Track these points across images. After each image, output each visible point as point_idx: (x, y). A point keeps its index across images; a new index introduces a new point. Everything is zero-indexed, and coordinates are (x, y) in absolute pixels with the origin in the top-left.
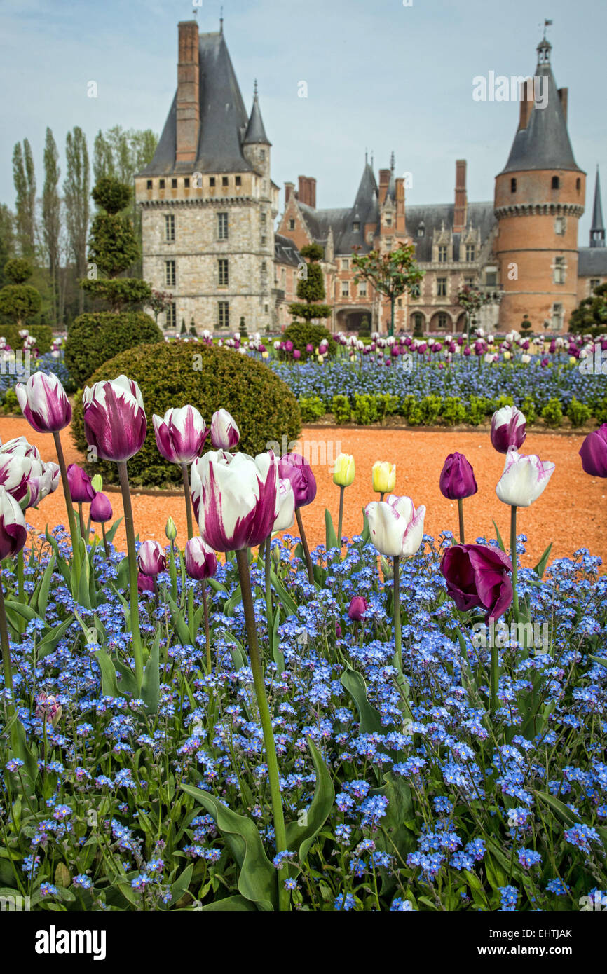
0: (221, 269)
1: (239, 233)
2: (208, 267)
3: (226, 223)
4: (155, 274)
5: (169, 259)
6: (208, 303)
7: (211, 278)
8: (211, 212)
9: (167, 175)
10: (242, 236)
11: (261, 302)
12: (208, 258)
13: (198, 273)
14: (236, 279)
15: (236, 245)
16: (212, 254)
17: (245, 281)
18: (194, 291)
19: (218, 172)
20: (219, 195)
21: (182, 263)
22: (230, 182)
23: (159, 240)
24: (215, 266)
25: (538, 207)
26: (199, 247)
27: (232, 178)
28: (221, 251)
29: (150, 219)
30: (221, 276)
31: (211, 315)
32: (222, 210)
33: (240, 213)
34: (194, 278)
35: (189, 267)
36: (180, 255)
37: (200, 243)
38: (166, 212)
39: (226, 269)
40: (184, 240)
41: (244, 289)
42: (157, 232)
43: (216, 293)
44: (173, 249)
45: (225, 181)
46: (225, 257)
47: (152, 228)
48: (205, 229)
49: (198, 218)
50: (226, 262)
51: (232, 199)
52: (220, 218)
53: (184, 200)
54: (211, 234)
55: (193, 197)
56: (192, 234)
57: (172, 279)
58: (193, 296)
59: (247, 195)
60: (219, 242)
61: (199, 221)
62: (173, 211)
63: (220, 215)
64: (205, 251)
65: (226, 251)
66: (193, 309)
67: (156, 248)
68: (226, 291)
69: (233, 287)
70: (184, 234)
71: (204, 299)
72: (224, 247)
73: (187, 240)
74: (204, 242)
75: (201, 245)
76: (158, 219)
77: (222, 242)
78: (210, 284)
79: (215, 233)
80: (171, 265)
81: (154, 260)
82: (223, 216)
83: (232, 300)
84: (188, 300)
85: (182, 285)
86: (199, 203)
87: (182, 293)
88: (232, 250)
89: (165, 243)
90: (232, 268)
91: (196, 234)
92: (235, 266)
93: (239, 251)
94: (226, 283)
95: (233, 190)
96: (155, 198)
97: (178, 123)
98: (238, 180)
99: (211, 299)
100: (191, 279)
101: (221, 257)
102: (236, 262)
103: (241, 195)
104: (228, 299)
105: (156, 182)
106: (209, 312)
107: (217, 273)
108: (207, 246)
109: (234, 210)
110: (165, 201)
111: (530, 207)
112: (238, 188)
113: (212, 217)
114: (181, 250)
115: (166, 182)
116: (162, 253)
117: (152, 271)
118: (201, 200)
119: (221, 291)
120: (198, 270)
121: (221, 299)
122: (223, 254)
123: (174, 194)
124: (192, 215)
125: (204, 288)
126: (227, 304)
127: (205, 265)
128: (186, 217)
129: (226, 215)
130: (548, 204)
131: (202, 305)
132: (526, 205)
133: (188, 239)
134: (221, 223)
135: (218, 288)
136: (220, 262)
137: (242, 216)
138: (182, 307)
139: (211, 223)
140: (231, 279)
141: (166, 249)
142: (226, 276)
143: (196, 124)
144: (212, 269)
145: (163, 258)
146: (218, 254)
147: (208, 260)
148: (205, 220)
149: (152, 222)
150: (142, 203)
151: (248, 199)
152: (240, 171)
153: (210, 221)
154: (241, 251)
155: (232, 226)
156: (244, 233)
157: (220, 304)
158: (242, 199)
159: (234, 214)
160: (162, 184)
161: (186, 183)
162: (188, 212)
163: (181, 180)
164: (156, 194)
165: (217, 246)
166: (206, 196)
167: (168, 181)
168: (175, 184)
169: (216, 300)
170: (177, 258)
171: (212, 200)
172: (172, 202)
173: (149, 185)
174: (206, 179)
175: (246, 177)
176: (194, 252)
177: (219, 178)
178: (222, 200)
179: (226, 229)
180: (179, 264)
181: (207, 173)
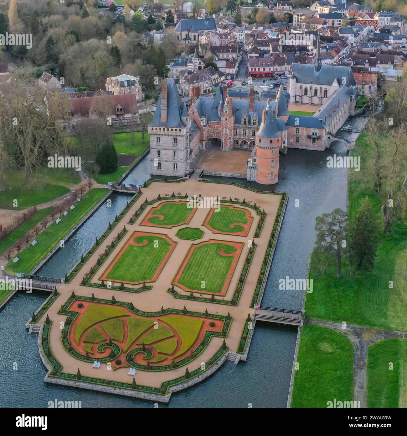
2: (171, 153)
4: (154, 154)
7: (172, 157)
8: (172, 138)
10: (181, 145)
12: (171, 151)
14: (179, 157)
15: (179, 148)
16: (172, 150)
17: (181, 158)
19: (174, 127)
20: (174, 133)
21: (163, 152)
23: (155, 144)
26: (168, 147)
27: (178, 129)
29: (152, 138)
31: (172, 167)
32: (175, 137)
33: (180, 139)
34: (166, 156)
36: (162, 149)
38: (158, 137)
39: (176, 154)
40: (163, 145)
41: (182, 160)
42: (155, 142)
43: (173, 161)
44: (160, 147)
45: (176, 130)
47: (153, 141)
48: (170, 142)
50: (176, 152)
51: (178, 135)
53: (163, 134)
54: (172, 144)
56: (166, 143)
57: (159, 155)
58: (166, 161)
59: (183, 134)
60: (174, 146)
62: (160, 136)
63: (174, 139)
64: (170, 149)
66: (166, 165)
67: (155, 146)
68: (176, 160)
69: (178, 159)
70: (163, 143)
71: (169, 162)
72: (176, 148)
74: (170, 146)
76: (155, 138)
80: (158, 152)
81: (154, 150)
84: (164, 162)
85: (162, 158)
86: (168, 135)
87: (163, 160)
89: (157, 145)
90: (178, 154)
93: (180, 150)
95: (178, 133)
96: (154, 133)
97: (161, 110)
98: (180, 130)
99: (172, 163)
103: (181, 134)
104: (177, 163)
105: (154, 128)
107: (173, 155)
110: (157, 134)
111: (264, 147)
112: (180, 132)
114: (162, 148)
120: (168, 154)
121: (175, 163)
122: (175, 150)
123: (160, 132)
124: (166, 138)
125: (170, 159)
128: (163, 139)
129: (176, 139)
131: (169, 164)
133: (164, 145)
134: (175, 141)
135: (174, 159)
136: (174, 152)
138: (163, 164)
140: (177, 157)
141: (158, 147)
143: (166, 111)
145: (157, 149)
146: (174, 150)
148: (169, 140)
150: (150, 134)
151: (183, 136)
152: (181, 127)
153: (171, 140)
155: (178, 142)
160: (156, 129)
161: (164, 129)
162: (164, 137)
163: (162, 129)
164: (154, 131)
165: (173, 147)
166: (170, 134)
167: (158, 128)
168: (160, 129)
169: (173, 163)
170: (161, 150)
171: (172, 135)
172: (160, 134)
173: (152, 129)
174: (170, 129)
175: (182, 130)
176: (166, 149)
177: (174, 129)
178: (175, 135)
179: (176, 143)
180: (161, 152)
181: (170, 127)
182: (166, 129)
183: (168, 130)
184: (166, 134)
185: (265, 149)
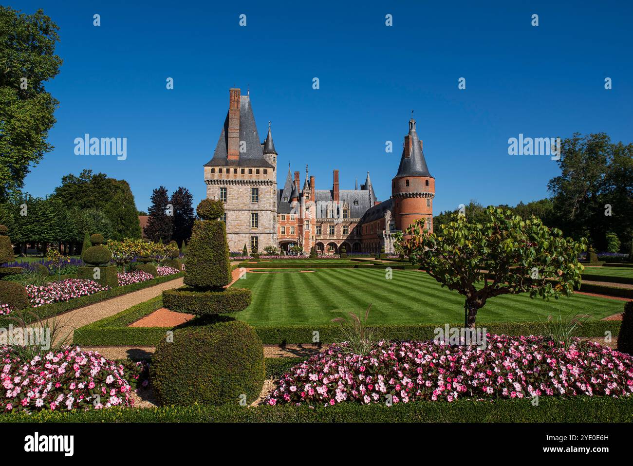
0: (253, 219)
1: (264, 200)
2: (246, 217)
3: (257, 194)
6: (245, 237)
8: (248, 187)
9: (224, 166)
11: (273, 237)
12: (246, 212)
13: (240, 220)
14: (262, 224)
16: (248, 210)
17: (266, 226)
18: (237, 230)
19: (254, 167)
20: (254, 177)
21: (231, 215)
22: (260, 172)
24: (250, 217)
25: (420, 193)
27: (262, 170)
28: (254, 209)
29: (212, 190)
30: (253, 222)
31: (248, 242)
32: (255, 187)
33: (265, 189)
34: (237, 223)
35: (234, 217)
36: (229, 210)
37: (241, 204)
38: (222, 186)
39: (256, 219)
40: (232, 202)
41: (267, 230)
42: (215, 197)
43: (250, 232)
44: (226, 206)
45: (258, 172)
46: (256, 212)
47: (213, 194)
48: (245, 196)
49: (241, 190)
50: (257, 215)
51: (262, 181)
53: (234, 181)
54: (248, 199)
56: (237, 199)
58: (237, 233)
59: (270, 180)
61: (241, 192)
62: (226, 186)
63: (253, 189)
64: (244, 209)
65: (257, 209)
66: (236, 240)
68: (256, 231)
69: (260, 229)
70: (232, 199)
71: (243, 235)
72: (256, 207)
74: (244, 203)
75: (242, 205)
76: (216, 189)
77: (255, 204)
78: (247, 227)
79: (250, 199)
82: (255, 191)
83: (259, 236)
84: (233, 235)
85: (230, 227)
86: (243, 183)
87: (231, 231)
88: (260, 209)
90: (260, 218)
91: (239, 199)
92: (262, 217)
93: (264, 209)
94: (257, 226)
95: (262, 177)
96: (216, 178)
97: (229, 140)
98: (265, 172)
99: (248, 235)
101: (254, 212)
102: (263, 215)
104: (257, 235)
105: (217, 169)
107: (251, 221)
108: (246, 206)
109: (262, 187)
110: (222, 180)
111: (416, 194)
112: (265, 175)
113: (249, 190)
114: (231, 207)
118: (244, 181)
119: (253, 231)
120: (240, 219)
121: (253, 235)
123: (228, 177)
124: (237, 189)
125: (244, 229)
126: (256, 238)
127: (244, 216)
128: (232, 190)
129: (257, 189)
131: (242, 238)
132: (415, 192)
133: (234, 202)
134: (253, 194)
135: (252, 229)
136: (253, 214)
137: (266, 191)
138: (230, 239)
139: (249, 194)
140: (259, 225)
142: (256, 222)
143: (239, 141)
144: (249, 219)
146: (252, 210)
147: (246, 214)
148: (245, 192)
149: (212, 191)
150: (208, 181)
151: (270, 182)
152: (267, 167)
153: (248, 192)
154: (266, 209)
155: (260, 196)
156: (267, 200)
157: (253, 237)
158: (267, 181)
159: (262, 189)
160: (220, 171)
161: (235, 171)
162: (235, 187)
163: (232, 170)
164: (216, 176)
166: (246, 179)
167: (224, 169)
168: (228, 171)
169: (250, 236)
170: (227, 212)
171: (250, 181)
172: (226, 181)
173: (213, 171)
174: (247, 170)
175: (270, 170)
176: (238, 209)
177: (254, 170)
178: (256, 181)
179: (257, 197)
180: (228, 215)
181: (248, 167)
182: (239, 170)
183: (243, 172)
184: (240, 180)
185: (417, 197)
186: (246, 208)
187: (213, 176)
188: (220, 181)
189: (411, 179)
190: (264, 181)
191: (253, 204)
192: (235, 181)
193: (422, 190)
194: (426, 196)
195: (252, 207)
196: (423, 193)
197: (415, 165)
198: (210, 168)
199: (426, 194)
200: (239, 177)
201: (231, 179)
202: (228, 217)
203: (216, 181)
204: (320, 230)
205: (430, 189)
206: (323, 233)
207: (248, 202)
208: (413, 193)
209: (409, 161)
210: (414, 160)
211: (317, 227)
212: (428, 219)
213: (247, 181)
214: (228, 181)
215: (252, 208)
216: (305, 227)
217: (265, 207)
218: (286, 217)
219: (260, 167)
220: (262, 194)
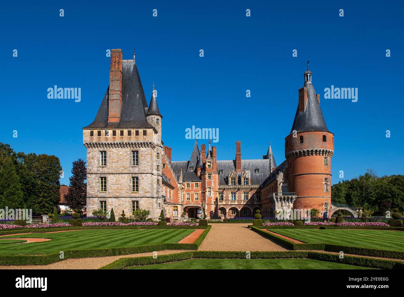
0: (134, 182)
1: (144, 162)
2: (126, 181)
3: (137, 156)
4: (94, 184)
5: (103, 176)
6: (126, 201)
7: (128, 187)
8: (128, 150)
9: (102, 128)
10: (146, 164)
11: (157, 201)
13: (120, 184)
14: (143, 188)
15: (143, 169)
16: (129, 174)
17: (148, 189)
18: (117, 194)
19: (133, 128)
20: (133, 139)
21: (111, 179)
22: (140, 134)
23: (97, 165)
24: (131, 181)
25: (316, 151)
26: (121, 170)
27: (141, 131)
28: (134, 172)
29: (92, 153)
30: (134, 186)
32: (135, 149)
33: (145, 151)
34: (118, 187)
35: (114, 181)
36: (109, 174)
37: (121, 167)
38: (102, 149)
39: (137, 183)
40: (111, 166)
41: (148, 194)
42: (96, 161)
43: (131, 196)
44: (105, 170)
45: (137, 133)
46: (136, 175)
47: (93, 158)
48: (125, 159)
49: (121, 153)
50: (137, 178)
51: (141, 143)
52: (134, 154)
53: (112, 143)
54: (128, 162)
55: (118, 141)
56: (117, 162)
57: (104, 187)
58: (117, 198)
59: (150, 141)
61: (121, 155)
62: (105, 149)
63: (133, 152)
64: (124, 172)
65: (137, 172)
66: (118, 205)
67: (95, 170)
68: (137, 195)
69: (141, 193)
70: (112, 162)
71: (124, 199)
72: (136, 170)
73: (114, 165)
74: (124, 167)
75: (122, 168)
76: (96, 153)
77: (135, 167)
78: (127, 191)
79: (130, 162)
80: (104, 180)
81: (93, 176)
82: (136, 153)
83: (140, 200)
84: (114, 199)
85: (110, 191)
86: (122, 145)
87: (111, 195)
88: (140, 172)
89: (100, 167)
90: (140, 181)
91: (119, 162)
92: (143, 180)
93: (144, 172)
94: (137, 190)
95: (141, 139)
96: (94, 141)
98: (145, 133)
99: (128, 199)
100: (116, 188)
101: (134, 175)
102: (143, 179)
103: (147, 141)
104: (138, 199)
105: (95, 132)
106: (127, 206)
107: (132, 184)
108: (125, 169)
109: (142, 150)
110: (101, 143)
111: (312, 151)
112: (145, 137)
113: (129, 153)
114: (110, 171)
115: (102, 132)
116: (98, 172)
117: (92, 183)
118: (123, 143)
119: (134, 195)
120: (120, 182)
121: (134, 199)
123: (107, 139)
124: (117, 151)
125: (124, 193)
126: (137, 202)
127: (125, 180)
128: (113, 152)
129: (137, 152)
130: (322, 149)
131: (122, 203)
132: (310, 149)
134: (134, 157)
135: (132, 193)
136: (133, 178)
137: (147, 153)
138: (110, 203)
139: (128, 156)
140: (140, 188)
141: (101, 170)
142: (137, 186)
143: (120, 103)
144: (129, 182)
145: (99, 175)
146: (132, 174)
147: (126, 177)
148: (124, 155)
149: (92, 155)
150: (87, 144)
151: (150, 143)
152: (146, 128)
153: (128, 155)
154: (146, 172)
155: (141, 158)
156: (147, 162)
157: (133, 202)
158: (147, 143)
160: (99, 133)
161: (114, 133)
162: (114, 150)
163: (110, 132)
164: (95, 139)
165: (132, 169)
166: (126, 141)
167: (103, 132)
168: (107, 133)
169: (130, 200)
170: (107, 176)
171: (129, 143)
172: (105, 143)
173: (92, 134)
174: (126, 131)
175: (149, 131)
176: (118, 172)
177: (133, 131)
178: (135, 143)
179: (137, 160)
180: (108, 179)
181: (126, 128)
182: (118, 132)
183: (122, 133)
184: (118, 142)
185: (312, 154)
186: (126, 171)
187: (92, 139)
188: (99, 143)
189: (306, 135)
190: (144, 143)
191: (133, 167)
192: (114, 143)
193: (319, 146)
194: (323, 153)
195: (132, 170)
196: (320, 150)
197: (310, 119)
198: (88, 131)
199: (323, 151)
200: (118, 140)
201: (109, 142)
202: (108, 181)
203: (94, 144)
204: (222, 196)
205: (328, 146)
206: (225, 199)
207: (128, 165)
208: (308, 151)
209: (304, 116)
210: (310, 114)
211: (219, 193)
212: (326, 179)
213: (126, 143)
214: (106, 143)
215: (132, 172)
216: (207, 193)
217: (145, 170)
218: (190, 185)
219: (139, 128)
220: (142, 156)
